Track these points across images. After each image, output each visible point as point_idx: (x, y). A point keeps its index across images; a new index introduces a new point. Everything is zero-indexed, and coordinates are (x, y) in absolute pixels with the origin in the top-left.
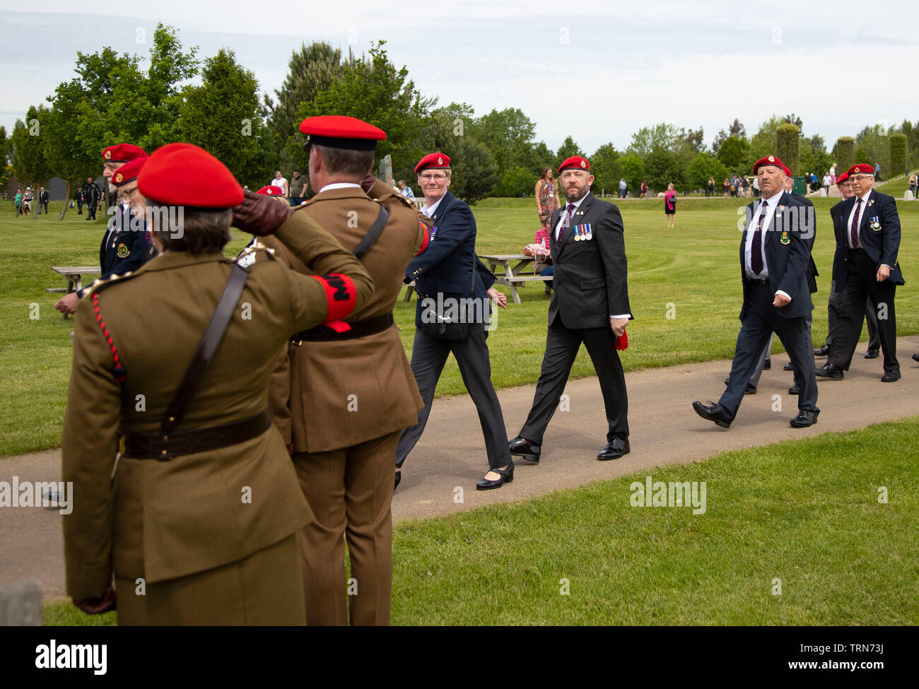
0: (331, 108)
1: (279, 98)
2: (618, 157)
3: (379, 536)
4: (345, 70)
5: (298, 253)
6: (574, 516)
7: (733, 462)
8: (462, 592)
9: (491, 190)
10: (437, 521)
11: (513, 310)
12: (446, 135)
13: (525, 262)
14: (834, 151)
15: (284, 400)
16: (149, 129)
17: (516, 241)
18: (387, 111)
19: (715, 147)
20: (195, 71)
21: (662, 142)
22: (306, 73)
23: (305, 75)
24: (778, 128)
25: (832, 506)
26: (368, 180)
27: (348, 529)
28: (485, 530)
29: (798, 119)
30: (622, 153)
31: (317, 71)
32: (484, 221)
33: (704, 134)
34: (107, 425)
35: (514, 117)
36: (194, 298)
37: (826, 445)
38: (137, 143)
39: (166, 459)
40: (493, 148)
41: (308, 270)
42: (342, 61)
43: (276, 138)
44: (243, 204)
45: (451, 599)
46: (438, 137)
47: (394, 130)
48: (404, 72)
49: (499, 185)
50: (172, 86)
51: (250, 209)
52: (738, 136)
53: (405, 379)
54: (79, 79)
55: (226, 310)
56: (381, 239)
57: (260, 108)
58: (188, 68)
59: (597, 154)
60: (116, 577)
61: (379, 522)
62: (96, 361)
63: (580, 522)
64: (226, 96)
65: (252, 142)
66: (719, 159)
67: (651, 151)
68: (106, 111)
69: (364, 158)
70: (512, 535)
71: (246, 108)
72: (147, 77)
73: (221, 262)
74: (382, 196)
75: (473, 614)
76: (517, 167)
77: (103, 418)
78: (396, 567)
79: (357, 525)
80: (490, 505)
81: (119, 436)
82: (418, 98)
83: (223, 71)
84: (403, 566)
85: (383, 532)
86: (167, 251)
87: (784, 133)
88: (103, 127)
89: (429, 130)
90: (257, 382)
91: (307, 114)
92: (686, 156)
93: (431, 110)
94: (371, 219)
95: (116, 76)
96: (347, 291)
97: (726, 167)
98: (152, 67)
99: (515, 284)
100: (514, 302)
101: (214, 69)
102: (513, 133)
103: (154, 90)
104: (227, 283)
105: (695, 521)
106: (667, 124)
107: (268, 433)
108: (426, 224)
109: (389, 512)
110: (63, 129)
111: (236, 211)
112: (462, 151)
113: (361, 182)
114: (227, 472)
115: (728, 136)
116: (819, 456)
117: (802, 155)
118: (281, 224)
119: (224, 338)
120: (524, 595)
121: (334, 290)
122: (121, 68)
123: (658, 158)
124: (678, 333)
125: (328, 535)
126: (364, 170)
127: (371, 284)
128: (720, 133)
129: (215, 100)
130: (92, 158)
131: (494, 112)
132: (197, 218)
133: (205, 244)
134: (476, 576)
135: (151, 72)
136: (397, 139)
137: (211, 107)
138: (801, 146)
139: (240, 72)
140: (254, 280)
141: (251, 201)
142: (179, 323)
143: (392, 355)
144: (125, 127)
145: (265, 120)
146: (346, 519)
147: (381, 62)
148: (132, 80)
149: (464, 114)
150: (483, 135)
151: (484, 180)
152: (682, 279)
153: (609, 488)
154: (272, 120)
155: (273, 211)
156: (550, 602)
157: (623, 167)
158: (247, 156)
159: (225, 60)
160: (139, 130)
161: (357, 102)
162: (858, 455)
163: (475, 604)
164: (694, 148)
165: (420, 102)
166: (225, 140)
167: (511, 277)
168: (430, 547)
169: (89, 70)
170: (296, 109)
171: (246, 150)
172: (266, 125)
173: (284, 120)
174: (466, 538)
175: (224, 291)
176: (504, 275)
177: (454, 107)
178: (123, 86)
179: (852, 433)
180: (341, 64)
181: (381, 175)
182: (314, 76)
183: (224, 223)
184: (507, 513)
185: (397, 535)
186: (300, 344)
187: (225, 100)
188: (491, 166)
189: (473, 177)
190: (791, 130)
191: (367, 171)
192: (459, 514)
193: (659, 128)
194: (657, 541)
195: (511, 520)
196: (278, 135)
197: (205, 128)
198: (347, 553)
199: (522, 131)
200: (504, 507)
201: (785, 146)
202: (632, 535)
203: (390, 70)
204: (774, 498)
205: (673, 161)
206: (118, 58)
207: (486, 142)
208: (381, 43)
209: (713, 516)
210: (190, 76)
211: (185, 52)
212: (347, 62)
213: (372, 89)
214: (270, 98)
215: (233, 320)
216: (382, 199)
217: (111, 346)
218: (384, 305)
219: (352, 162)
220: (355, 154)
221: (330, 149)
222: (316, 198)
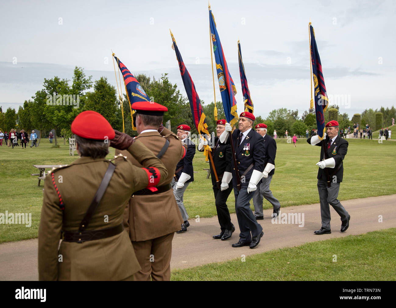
1: (125, 97)
2: (263, 122)
3: (165, 276)
4: (152, 86)
5: (136, 158)
6: (245, 268)
7: (311, 247)
10: (189, 270)
14: (352, 120)
15: (127, 220)
16: (72, 110)
18: (169, 103)
19: (303, 118)
20: (91, 86)
21: (281, 116)
24: (329, 110)
25: (353, 266)
26: (161, 128)
27: (152, 273)
28: (208, 273)
29: (337, 106)
30: (265, 120)
33: (298, 112)
34: (57, 227)
35: (221, 105)
36: (93, 176)
37: (350, 240)
38: (68, 115)
39: (81, 243)
40: (212, 118)
42: (150, 82)
44: (115, 137)
46: (189, 113)
47: (171, 110)
50: (82, 92)
51: (117, 140)
52: (312, 113)
53: (176, 211)
54: (45, 89)
55: (106, 181)
56: (166, 153)
57: (117, 101)
58: (88, 85)
61: (165, 270)
62: (53, 201)
63: (248, 271)
64: (104, 96)
65: (114, 115)
66: (304, 122)
67: (277, 119)
69: (159, 119)
71: (112, 101)
72: (71, 88)
73: (104, 161)
74: (167, 135)
77: (55, 224)
79: (156, 271)
80: (210, 263)
81: (62, 232)
82: (181, 97)
83: (103, 86)
85: (166, 274)
86: (82, 157)
87: (332, 112)
88: (54, 109)
89: (186, 110)
90: (119, 211)
92: (291, 122)
93: (187, 102)
94: (162, 144)
95: (59, 88)
96: (157, 174)
97: (308, 126)
98: (74, 84)
101: (99, 85)
102: (220, 112)
104: (107, 170)
105: (295, 271)
106: (283, 108)
107: (122, 233)
109: (169, 266)
110: (38, 109)
111: (112, 140)
113: (158, 130)
114: (106, 248)
115: (308, 113)
116: (347, 245)
117: (339, 121)
118: (130, 145)
119: (105, 192)
121: (151, 174)
122: (61, 85)
123: (280, 122)
124: (288, 194)
125: (144, 275)
127: (166, 172)
128: (305, 112)
129: (99, 98)
130: (50, 121)
131: (212, 103)
133: (98, 154)
135: (73, 87)
136: (173, 114)
137: (97, 101)
138: (338, 117)
139: (109, 86)
140: (118, 169)
141: (118, 136)
142: (87, 186)
143: (170, 202)
146: (151, 269)
147: (166, 82)
148: (65, 90)
150: (208, 113)
152: (289, 171)
153: (260, 257)
154: (122, 106)
155: (127, 140)
158: (112, 121)
159: (103, 82)
162: (363, 245)
164: (294, 118)
165: (182, 99)
169: (49, 86)
171: (111, 118)
172: (120, 108)
173: (127, 107)
174: (200, 277)
175: (105, 174)
178: (62, 92)
179: (361, 235)
180: (150, 83)
183: (106, 146)
184: (217, 267)
186: (133, 196)
187: (103, 97)
188: (211, 125)
190: (334, 111)
192: (198, 267)
193: (280, 110)
194: (279, 279)
195: (219, 270)
200: (216, 264)
201: (332, 117)
202: (270, 276)
203: (170, 86)
204: (328, 262)
205: (286, 124)
206: (60, 81)
207: (209, 115)
208: (166, 74)
209: (303, 269)
210: (89, 88)
211: (87, 78)
212: (152, 83)
213: (162, 93)
214: (121, 97)
215: (109, 185)
216: (167, 136)
217: (59, 195)
218: (168, 180)
219: (154, 121)
220: (156, 117)
221: (145, 116)
222: (139, 136)
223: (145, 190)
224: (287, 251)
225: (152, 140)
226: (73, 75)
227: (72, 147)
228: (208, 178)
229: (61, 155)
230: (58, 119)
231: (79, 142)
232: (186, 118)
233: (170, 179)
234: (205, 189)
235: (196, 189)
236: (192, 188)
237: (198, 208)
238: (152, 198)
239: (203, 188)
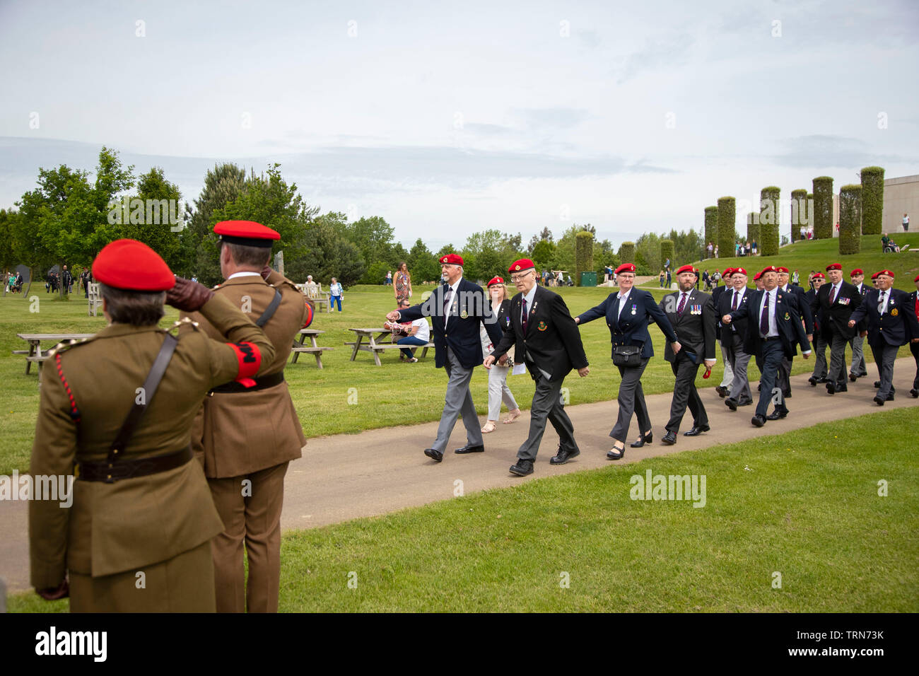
1: (197, 207)
3: (270, 542)
4: (247, 186)
5: (217, 325)
6: (420, 528)
9: (359, 279)
10: (315, 531)
11: (375, 371)
12: (326, 237)
13: (385, 334)
14: (619, 252)
15: (199, 438)
16: (95, 228)
17: (378, 318)
18: (281, 218)
19: (530, 248)
20: (132, 184)
21: (490, 244)
22: (218, 187)
23: (217, 189)
24: (577, 234)
25: (615, 520)
26: (266, 270)
27: (247, 537)
28: (352, 538)
29: (593, 227)
30: (459, 252)
31: (226, 186)
32: (353, 303)
33: (522, 238)
34: (65, 455)
35: (378, 223)
36: (135, 359)
38: (86, 239)
39: (110, 482)
40: (361, 247)
41: (224, 339)
42: (246, 179)
43: (194, 237)
44: (175, 287)
45: (325, 591)
46: (319, 238)
47: (286, 231)
48: (294, 188)
49: (366, 275)
51: (181, 291)
52: (546, 240)
53: (292, 422)
54: (40, 189)
55: (160, 367)
56: (275, 316)
58: (126, 182)
59: (440, 253)
60: (70, 571)
61: (271, 532)
62: (58, 406)
63: (425, 532)
65: (176, 240)
66: (532, 257)
67: (482, 251)
68: (61, 214)
69: (263, 253)
70: (373, 542)
72: (94, 188)
73: (156, 332)
74: (277, 283)
75: (342, 602)
76: (379, 262)
77: (62, 450)
78: (283, 567)
79: (253, 534)
80: (356, 519)
81: (74, 464)
82: (304, 208)
83: (154, 184)
84: (288, 565)
85: (273, 539)
86: (116, 324)
87: (582, 238)
88: (59, 226)
89: (313, 232)
90: (183, 424)
91: (218, 219)
92: (507, 256)
93: (314, 217)
94: (267, 300)
95: (70, 187)
96: (254, 356)
98: (98, 181)
99: (377, 350)
100: (375, 364)
101: (147, 183)
102: (377, 236)
103: (99, 198)
104: (161, 348)
105: (512, 532)
106: (493, 230)
107: (190, 464)
108: (310, 305)
109: (279, 524)
110: (27, 227)
111: (169, 293)
112: (337, 249)
113: (261, 272)
114: (158, 493)
115: (540, 240)
116: (605, 482)
117: (595, 255)
118: (204, 303)
119: (157, 390)
120: (381, 588)
121: (243, 355)
122: (74, 182)
123: (487, 256)
125: (231, 542)
126: (262, 263)
127: (273, 350)
128: (533, 238)
130: (50, 250)
132: (138, 299)
133: (144, 319)
135: (98, 185)
136: (288, 238)
138: (594, 248)
139: (167, 186)
140: (181, 346)
141: (181, 286)
142: (122, 377)
143: (282, 404)
144: (76, 227)
145: (186, 223)
146: (245, 530)
147: (276, 180)
148: (82, 190)
149: (339, 220)
150: (354, 237)
151: (354, 271)
153: (447, 507)
154: (191, 223)
155: (198, 293)
156: (400, 593)
158: (171, 251)
159: (156, 177)
160: (88, 229)
161: (258, 210)
164: (514, 249)
165: (306, 211)
166: (154, 238)
167: (374, 346)
168: (310, 551)
169: (48, 182)
170: (210, 215)
171: (170, 246)
172: (187, 227)
173: (200, 225)
174: (337, 544)
175: (158, 354)
176: (369, 344)
177: (332, 215)
178: (75, 195)
180: (245, 181)
181: (275, 266)
182: (224, 190)
183: (160, 301)
184: (368, 525)
185: (284, 542)
186: (212, 394)
188: (360, 260)
190: (587, 237)
191: (265, 264)
192: (332, 526)
193: (487, 233)
194: (482, 546)
195: (371, 530)
196: (195, 234)
198: (246, 556)
199: (383, 234)
200: (367, 520)
201: (582, 248)
202: (464, 542)
203: (283, 186)
204: (571, 514)
205: (498, 258)
206: (71, 173)
207: (356, 242)
208: (277, 165)
209: (525, 527)
210: (128, 188)
211: (124, 169)
212: (249, 179)
213: (269, 200)
214: (190, 206)
215: (165, 376)
216: (276, 285)
217: (70, 394)
218: (276, 366)
219: (254, 257)
220: (256, 250)
221: (238, 246)
222: (225, 283)
223: (233, 385)
224: (497, 494)
225: (249, 292)
226: (98, 163)
227: (92, 299)
228: (354, 360)
229: (72, 315)
230: (67, 246)
231: (109, 297)
232: (313, 247)
233: (282, 363)
234: (347, 380)
235: (331, 380)
236: (323, 378)
237: (334, 416)
238: (247, 398)
239: (343, 378)
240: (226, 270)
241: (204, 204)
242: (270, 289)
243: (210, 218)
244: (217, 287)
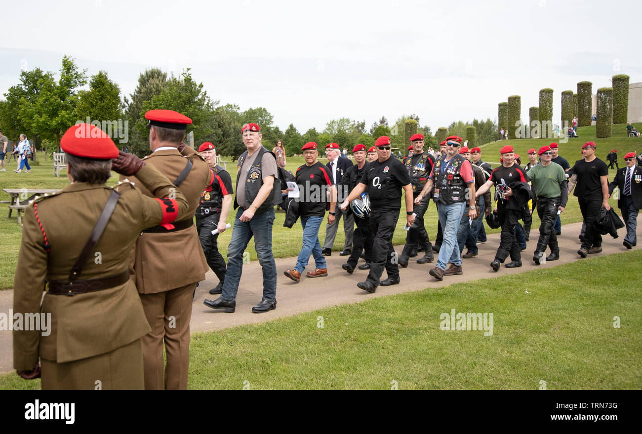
0: (161, 105)
1: (132, 99)
2: (318, 135)
3: (182, 340)
4: (169, 84)
5: (147, 186)
6: (290, 331)
7: (377, 303)
8: (227, 372)
10: (214, 333)
12: (224, 121)
14: (436, 135)
15: (132, 265)
16: (59, 114)
18: (191, 107)
19: (371, 131)
20: (86, 82)
21: (342, 128)
23: (147, 86)
24: (406, 121)
25: (430, 328)
26: (181, 145)
27: (165, 336)
28: (240, 338)
29: (417, 117)
30: (321, 133)
31: (153, 84)
33: (366, 124)
34: (39, 275)
35: (262, 112)
36: (89, 207)
39: (71, 296)
42: (167, 79)
44: (118, 158)
45: (221, 376)
46: (219, 122)
47: (195, 117)
48: (201, 86)
50: (72, 90)
51: (122, 161)
52: (384, 125)
53: (199, 255)
54: (21, 85)
55: (107, 214)
56: (187, 178)
57: (121, 104)
58: (81, 80)
59: (307, 134)
60: (41, 359)
61: (183, 332)
62: (35, 240)
66: (373, 137)
67: (337, 133)
68: (35, 103)
69: (179, 134)
70: (255, 342)
71: (114, 104)
72: (58, 84)
73: (105, 188)
74: (188, 154)
75: (233, 384)
77: (37, 271)
78: (191, 358)
79: (170, 334)
80: (244, 325)
81: (45, 281)
82: (209, 100)
83: (101, 82)
84: (195, 357)
85: (184, 338)
86: (76, 182)
87: (409, 124)
88: (33, 112)
89: (215, 118)
90: (122, 255)
91: (147, 107)
92: (355, 136)
93: (216, 107)
94: (182, 167)
95: (42, 84)
96: (174, 207)
98: (61, 79)
101: (96, 81)
102: (261, 121)
103: (62, 92)
104: (108, 200)
105: (355, 335)
106: (345, 118)
107: (127, 283)
108: (213, 171)
109: (188, 327)
110: (11, 112)
111: (114, 162)
112: (232, 130)
113: (177, 146)
114: (104, 304)
115: (379, 125)
116: (423, 300)
118: (138, 170)
119: (105, 230)
120: (262, 374)
121: (167, 206)
122: (44, 80)
123: (340, 136)
125: (154, 339)
126: (179, 140)
127: (187, 204)
128: (374, 123)
129: (96, 99)
131: (251, 109)
132: (93, 164)
133: (97, 178)
134: (235, 364)
135: (61, 82)
136: (197, 122)
137: (94, 102)
139: (111, 84)
140: (123, 199)
141: (123, 157)
142: (80, 221)
143: (192, 241)
144: (46, 112)
145: (124, 110)
146: (165, 331)
147: (188, 80)
148: (50, 86)
149: (234, 109)
153: (309, 317)
154: (127, 110)
155: (134, 163)
156: (275, 378)
157: (321, 141)
159: (102, 77)
160: (54, 114)
161: (175, 102)
162: (445, 300)
163: (234, 378)
164: (360, 132)
165: (210, 102)
168: (210, 347)
169: (27, 80)
170: (141, 105)
172: (125, 113)
173: (134, 112)
174: (230, 343)
175: (106, 205)
177: (229, 106)
178: (45, 89)
179: (442, 289)
180: (167, 81)
181: (188, 142)
182: (152, 87)
183: (108, 167)
184: (253, 329)
185: (192, 341)
186: (142, 234)
187: (102, 98)
189: (238, 145)
190: (413, 123)
191: (181, 141)
192: (226, 329)
193: (341, 120)
194: (334, 346)
195: (255, 333)
196: (131, 119)
197: (90, 114)
198: (164, 350)
199: (266, 120)
200: (251, 326)
201: (409, 131)
202: (321, 342)
203: (193, 84)
204: (399, 323)
205: (349, 138)
206: (43, 74)
208: (188, 69)
209: (365, 332)
210: (83, 85)
211: (80, 71)
212: (170, 80)
213: (183, 95)
214: (127, 98)
215: (110, 220)
216: (189, 156)
217: (43, 233)
218: (188, 214)
219: (173, 136)
220: (175, 131)
221: (161, 128)
222: (152, 154)
223: (158, 228)
224: (345, 308)
225: (169, 161)
226: (61, 67)
227: (56, 164)
229: (41, 176)
230: (39, 126)
231: (71, 162)
232: (215, 129)
233: (192, 212)
238: (167, 237)
240: (153, 144)
241: (137, 97)
242: (184, 159)
243: (141, 107)
244: (146, 157)
